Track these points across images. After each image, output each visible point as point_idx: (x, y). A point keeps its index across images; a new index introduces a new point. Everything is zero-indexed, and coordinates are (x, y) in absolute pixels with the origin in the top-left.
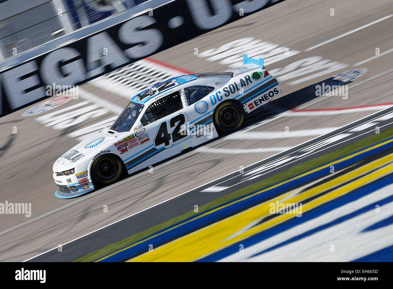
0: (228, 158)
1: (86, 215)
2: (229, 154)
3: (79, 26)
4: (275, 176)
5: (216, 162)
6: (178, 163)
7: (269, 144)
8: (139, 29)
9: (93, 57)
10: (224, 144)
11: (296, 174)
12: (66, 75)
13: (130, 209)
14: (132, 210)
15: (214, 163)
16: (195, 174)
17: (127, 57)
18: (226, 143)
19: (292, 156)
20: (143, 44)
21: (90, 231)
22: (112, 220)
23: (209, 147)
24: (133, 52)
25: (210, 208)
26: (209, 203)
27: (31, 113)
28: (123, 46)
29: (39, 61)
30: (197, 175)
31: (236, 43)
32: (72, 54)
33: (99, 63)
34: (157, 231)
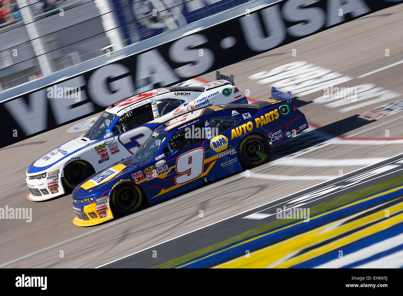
0: (272, 184)
1: (126, 236)
2: (275, 180)
3: (129, 43)
4: (319, 205)
5: (261, 188)
6: (222, 188)
7: (315, 172)
8: (190, 48)
9: (143, 74)
10: (269, 169)
11: (340, 204)
12: (114, 92)
13: (171, 232)
14: (172, 233)
15: (259, 189)
16: (237, 199)
17: (177, 76)
18: (273, 168)
19: (337, 185)
20: (193, 63)
21: (129, 253)
22: (153, 243)
23: (255, 172)
24: (184, 71)
25: (250, 236)
26: (250, 231)
27: (77, 129)
28: (174, 65)
29: (87, 76)
30: (241, 201)
31: (288, 66)
32: (120, 71)
33: (148, 81)
34: (196, 257)
